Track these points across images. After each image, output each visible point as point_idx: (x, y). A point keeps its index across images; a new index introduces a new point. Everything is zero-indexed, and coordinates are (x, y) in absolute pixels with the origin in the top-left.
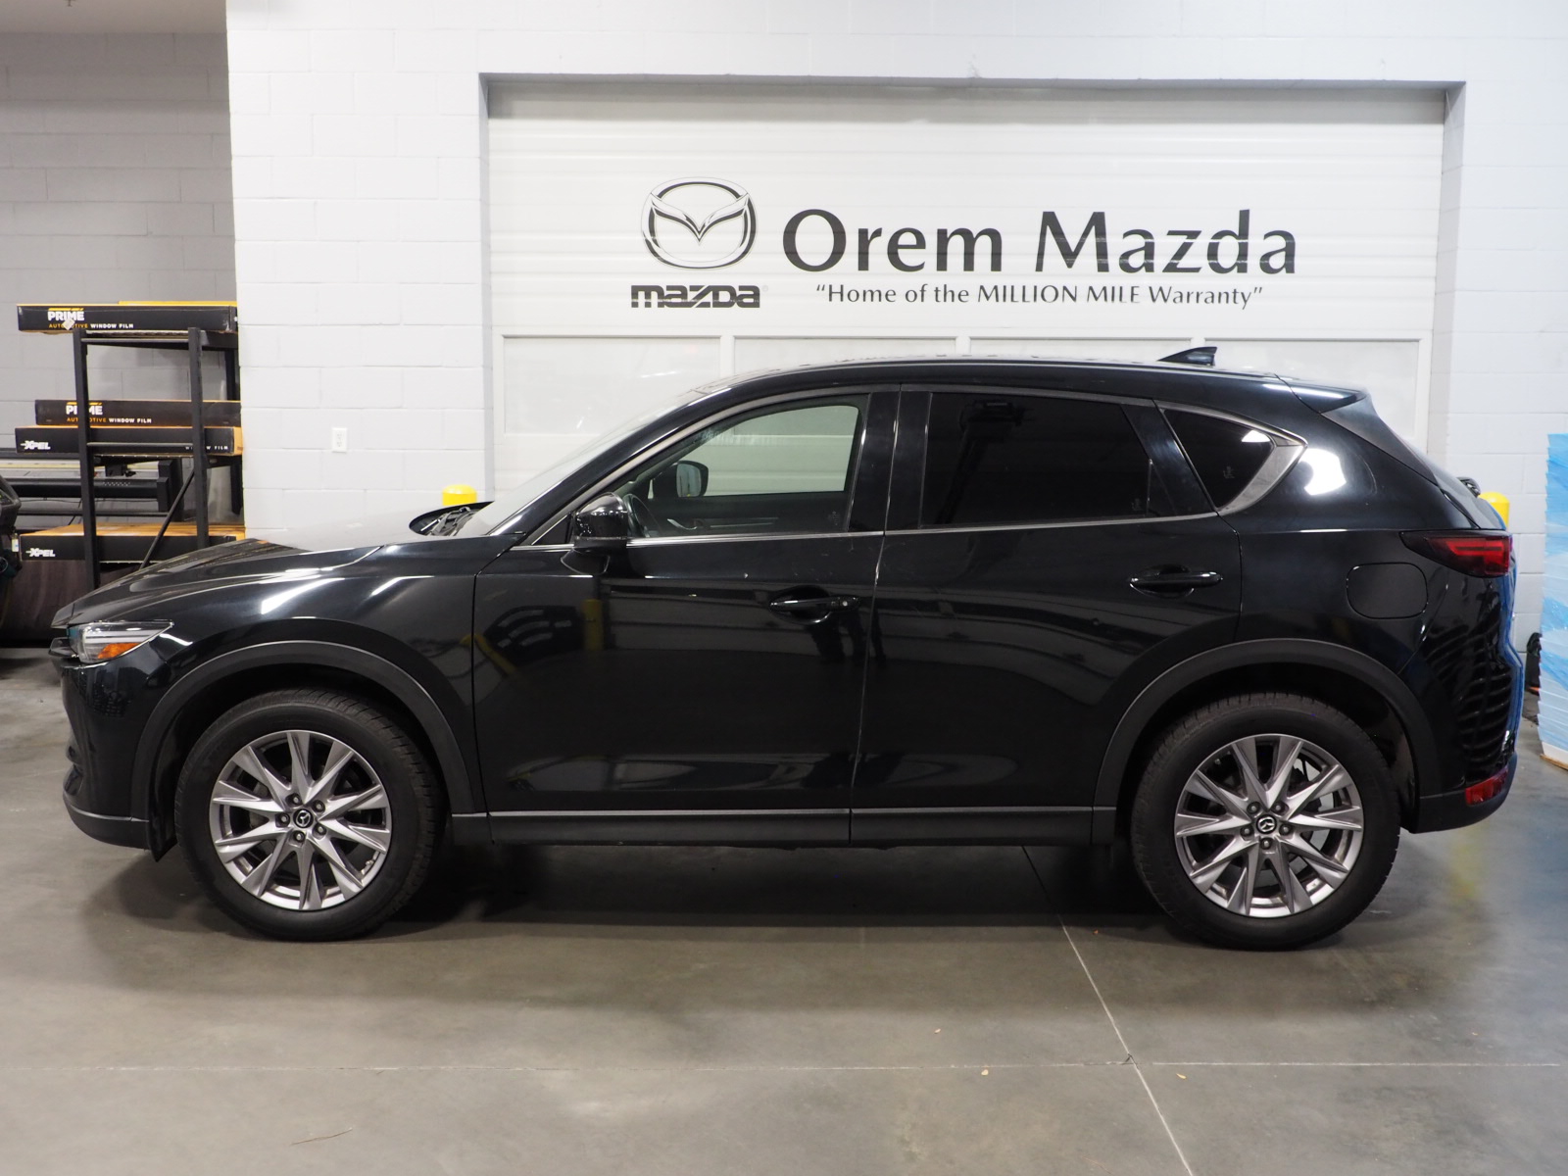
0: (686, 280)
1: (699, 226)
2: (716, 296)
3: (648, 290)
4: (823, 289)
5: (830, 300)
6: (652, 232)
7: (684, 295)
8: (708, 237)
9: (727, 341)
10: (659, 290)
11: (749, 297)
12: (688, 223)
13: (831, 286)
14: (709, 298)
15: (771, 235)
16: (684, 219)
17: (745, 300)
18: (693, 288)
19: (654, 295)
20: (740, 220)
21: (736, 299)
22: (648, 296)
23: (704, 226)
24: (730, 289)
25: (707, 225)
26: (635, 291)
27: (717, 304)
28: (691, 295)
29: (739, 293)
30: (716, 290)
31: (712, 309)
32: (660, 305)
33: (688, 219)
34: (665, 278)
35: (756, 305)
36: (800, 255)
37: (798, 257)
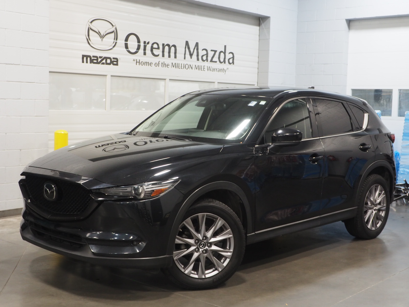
0: (98, 54)
1: (102, 35)
2: (106, 61)
3: (87, 56)
4: (135, 61)
5: (136, 64)
6: (88, 35)
7: (97, 60)
8: (104, 39)
9: (109, 77)
10: (90, 56)
11: (114, 62)
12: (99, 33)
13: (137, 60)
14: (104, 61)
15: (121, 42)
16: (98, 32)
18: (100, 57)
19: (89, 59)
20: (113, 34)
21: (112, 62)
22: (87, 59)
23: (103, 35)
24: (110, 58)
25: (104, 35)
26: (83, 56)
27: (107, 64)
28: (99, 60)
29: (113, 60)
30: (106, 58)
31: (105, 65)
32: (91, 63)
33: (99, 32)
34: (92, 53)
35: (117, 65)
36: (129, 48)
37: (128, 49)
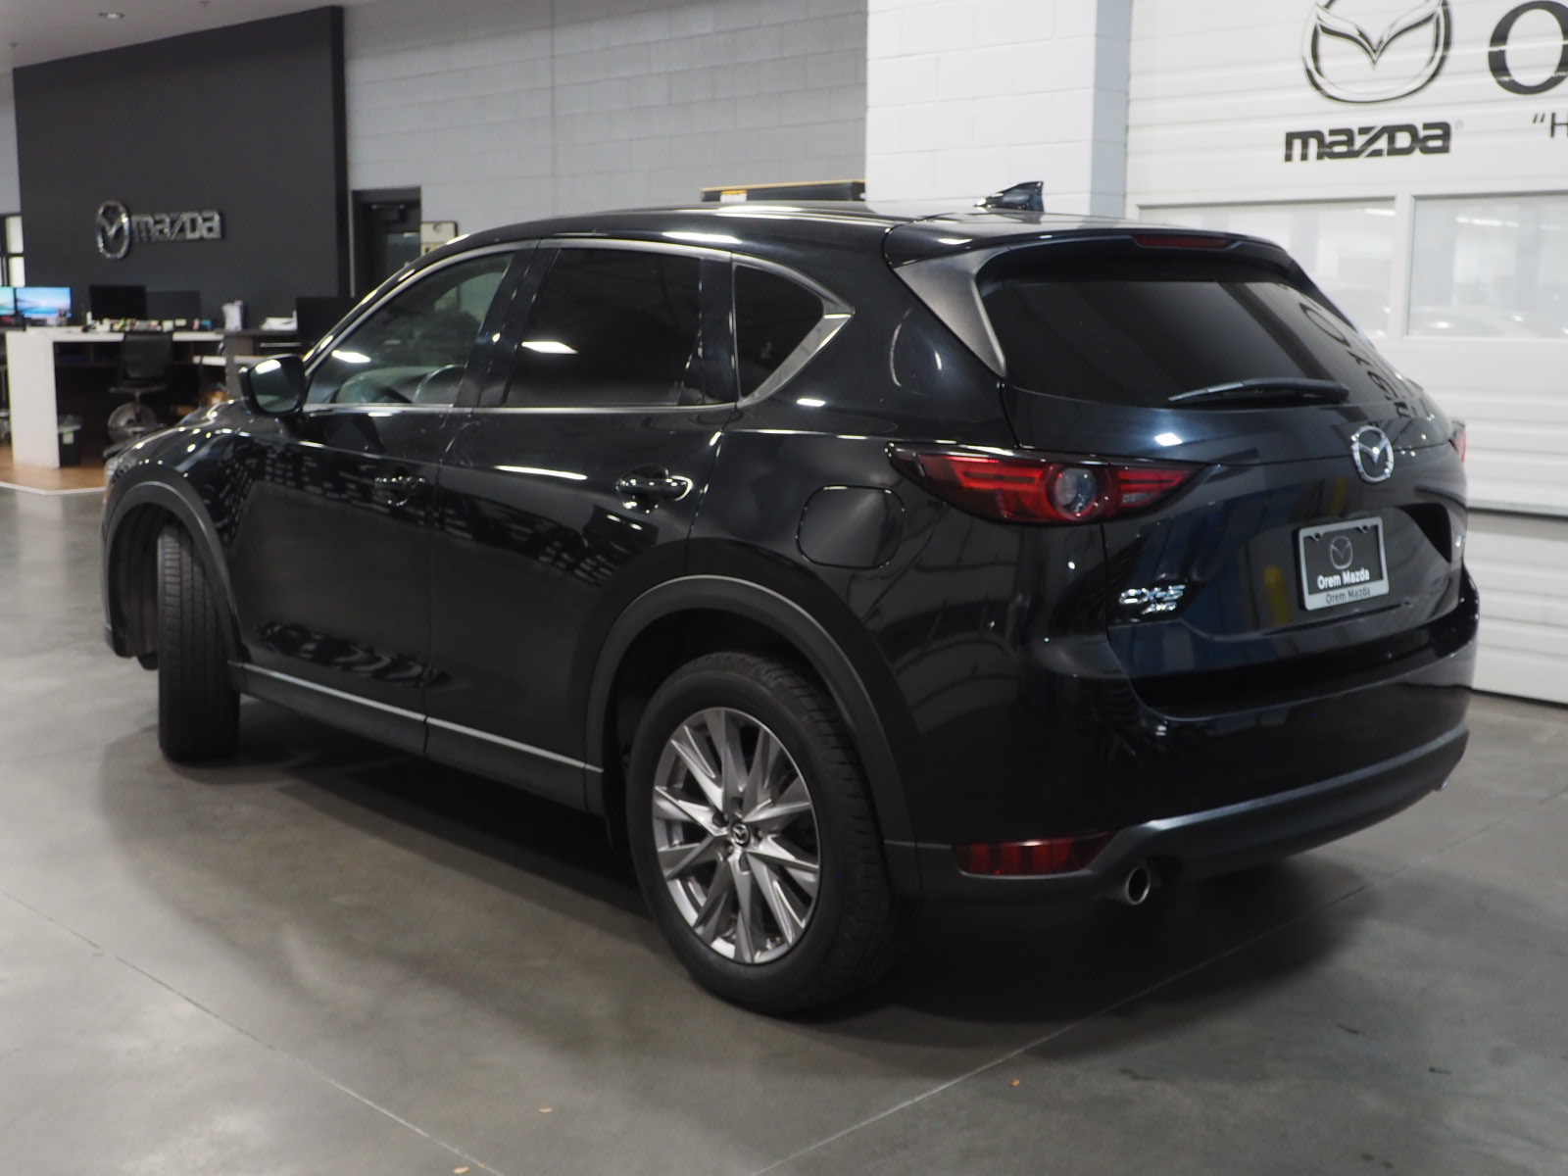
0: (1353, 120)
1: (1375, 40)
2: (1392, 140)
3: (1305, 137)
4: (1542, 120)
5: (1552, 134)
6: (1315, 56)
7: (1350, 142)
8: (1387, 58)
9: (1404, 202)
10: (1318, 135)
11: (1435, 138)
12: (1361, 40)
13: (1553, 115)
14: (1382, 144)
15: (1471, 49)
16: (1355, 34)
17: (1432, 144)
18: (1363, 131)
19: (1313, 143)
20: (1430, 28)
21: (1419, 143)
22: (1305, 145)
23: (1381, 42)
24: (1411, 129)
25: (1385, 40)
26: (1290, 138)
27: (1393, 151)
28: (1360, 141)
29: (1422, 133)
30: (1391, 131)
31: (1385, 160)
32: (1320, 156)
33: (1362, 35)
34: (1327, 119)
35: (1444, 149)
36: (1512, 72)
37: (1508, 74)
